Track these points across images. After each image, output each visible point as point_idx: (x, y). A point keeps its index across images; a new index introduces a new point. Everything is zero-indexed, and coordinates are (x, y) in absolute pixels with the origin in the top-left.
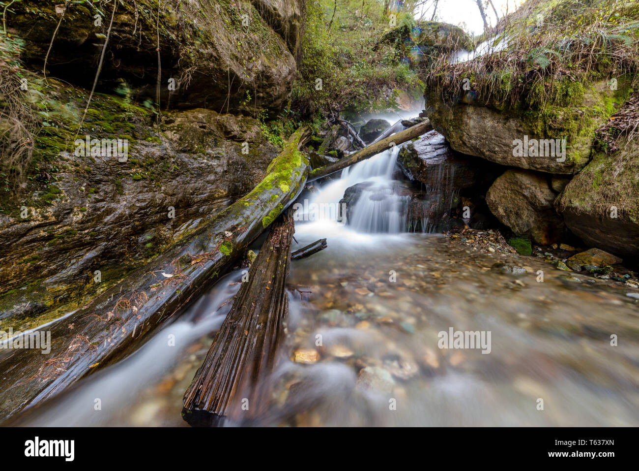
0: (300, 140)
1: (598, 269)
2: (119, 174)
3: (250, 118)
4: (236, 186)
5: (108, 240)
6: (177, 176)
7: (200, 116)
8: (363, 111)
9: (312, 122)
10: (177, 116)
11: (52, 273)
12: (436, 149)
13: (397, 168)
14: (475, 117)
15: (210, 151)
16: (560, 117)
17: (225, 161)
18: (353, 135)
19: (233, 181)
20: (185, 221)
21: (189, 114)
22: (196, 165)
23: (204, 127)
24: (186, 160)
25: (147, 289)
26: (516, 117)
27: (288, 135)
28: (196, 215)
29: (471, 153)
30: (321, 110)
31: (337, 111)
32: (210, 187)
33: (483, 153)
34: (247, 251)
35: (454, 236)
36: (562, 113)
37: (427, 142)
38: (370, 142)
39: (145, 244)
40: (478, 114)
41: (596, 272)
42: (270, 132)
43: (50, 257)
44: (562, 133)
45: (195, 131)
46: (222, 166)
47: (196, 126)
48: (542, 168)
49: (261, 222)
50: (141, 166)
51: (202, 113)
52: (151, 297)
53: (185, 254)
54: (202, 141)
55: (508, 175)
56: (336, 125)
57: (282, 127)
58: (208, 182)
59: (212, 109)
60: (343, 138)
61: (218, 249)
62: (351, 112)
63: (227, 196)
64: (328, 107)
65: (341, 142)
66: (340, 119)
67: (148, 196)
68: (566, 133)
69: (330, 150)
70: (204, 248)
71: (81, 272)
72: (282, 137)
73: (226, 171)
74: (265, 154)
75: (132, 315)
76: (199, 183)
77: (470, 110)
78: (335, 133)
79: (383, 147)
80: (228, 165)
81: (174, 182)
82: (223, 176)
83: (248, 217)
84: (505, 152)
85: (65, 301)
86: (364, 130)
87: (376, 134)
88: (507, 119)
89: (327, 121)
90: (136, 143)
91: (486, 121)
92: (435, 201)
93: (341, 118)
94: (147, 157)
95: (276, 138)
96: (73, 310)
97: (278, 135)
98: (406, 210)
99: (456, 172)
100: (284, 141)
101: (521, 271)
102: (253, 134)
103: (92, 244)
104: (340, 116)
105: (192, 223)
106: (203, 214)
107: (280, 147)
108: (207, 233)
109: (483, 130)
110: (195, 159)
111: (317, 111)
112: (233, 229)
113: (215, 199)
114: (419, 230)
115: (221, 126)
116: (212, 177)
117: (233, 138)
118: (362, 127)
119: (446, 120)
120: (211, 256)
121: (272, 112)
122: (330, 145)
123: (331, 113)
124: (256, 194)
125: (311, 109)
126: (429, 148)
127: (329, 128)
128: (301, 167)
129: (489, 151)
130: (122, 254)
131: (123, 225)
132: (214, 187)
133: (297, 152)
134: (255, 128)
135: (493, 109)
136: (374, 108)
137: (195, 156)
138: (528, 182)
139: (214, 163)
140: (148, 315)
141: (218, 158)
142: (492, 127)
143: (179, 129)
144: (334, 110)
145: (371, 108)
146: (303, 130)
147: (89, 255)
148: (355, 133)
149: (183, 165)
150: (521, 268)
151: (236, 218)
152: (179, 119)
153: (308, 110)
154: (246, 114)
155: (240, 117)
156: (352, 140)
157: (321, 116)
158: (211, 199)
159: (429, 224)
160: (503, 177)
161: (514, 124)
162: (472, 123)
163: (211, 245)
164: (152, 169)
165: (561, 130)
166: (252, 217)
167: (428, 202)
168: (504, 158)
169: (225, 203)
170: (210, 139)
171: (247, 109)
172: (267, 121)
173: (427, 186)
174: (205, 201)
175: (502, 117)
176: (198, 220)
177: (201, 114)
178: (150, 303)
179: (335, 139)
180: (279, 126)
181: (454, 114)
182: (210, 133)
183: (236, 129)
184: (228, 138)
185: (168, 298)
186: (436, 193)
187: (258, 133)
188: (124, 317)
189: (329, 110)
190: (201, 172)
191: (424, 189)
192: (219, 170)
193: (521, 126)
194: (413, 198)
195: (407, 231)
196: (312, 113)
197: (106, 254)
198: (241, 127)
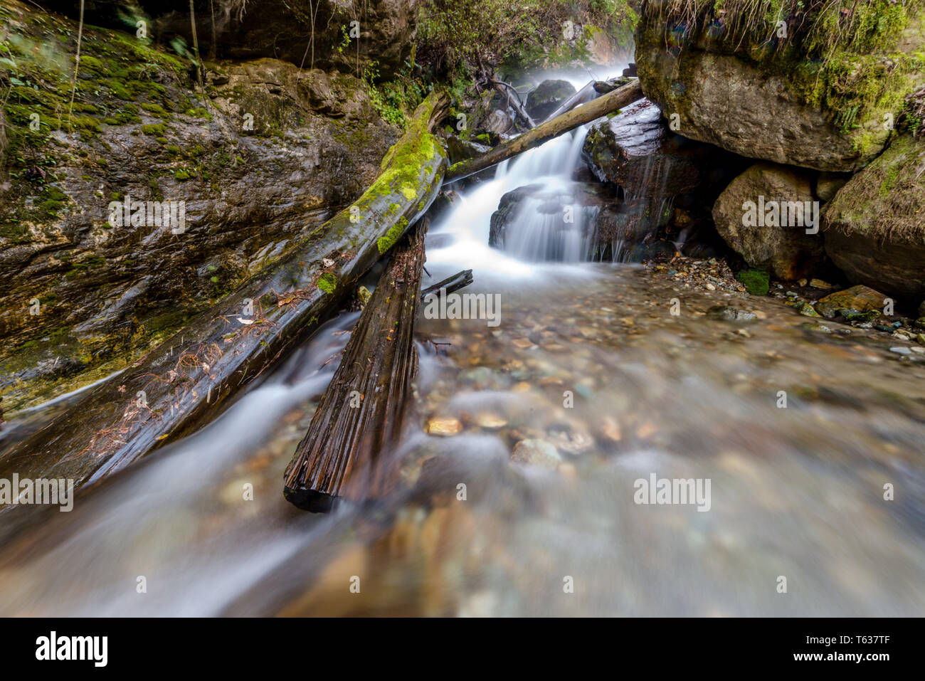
0: (432, 115)
1: (859, 314)
2: (152, 170)
3: (350, 77)
4: (335, 192)
5: (154, 272)
6: (244, 173)
7: (269, 71)
8: (533, 66)
9: (451, 84)
10: (231, 72)
11: (81, 318)
12: (645, 131)
13: (581, 162)
14: (713, 74)
15: (290, 133)
16: (854, 73)
17: (316, 151)
18: (515, 108)
19: (330, 183)
20: (263, 245)
21: (252, 68)
22: (271, 157)
23: (277, 92)
24: (255, 148)
25: (219, 340)
26: (780, 73)
27: (412, 106)
28: (278, 235)
29: (699, 138)
30: (465, 63)
31: (491, 66)
32: (296, 192)
33: (718, 137)
34: (358, 288)
35: (659, 267)
36: (858, 66)
37: (631, 119)
38: (541, 120)
39: (208, 277)
40: (720, 69)
41: (854, 318)
42: (384, 102)
43: (74, 296)
44: (850, 103)
45: (263, 98)
46: (312, 157)
47: (264, 89)
48: (807, 161)
49: (376, 245)
50: (186, 158)
51: (272, 67)
52: (226, 351)
53: (267, 291)
54: (276, 117)
55: (751, 173)
56: (489, 90)
57: (402, 93)
58: (292, 184)
59: (287, 60)
60: (500, 113)
61: (315, 284)
62: (513, 67)
63: (323, 206)
64: (476, 59)
65: (497, 119)
66: (495, 79)
67: (203, 205)
68: (857, 102)
69: (479, 133)
70: (294, 283)
71: (122, 317)
72: (403, 110)
73: (318, 167)
74: (377, 140)
75: (203, 375)
76: (279, 187)
77: (708, 62)
78: (487, 103)
79: (561, 127)
80: (321, 157)
81: (240, 184)
82: (314, 174)
83: (356, 238)
84: (754, 135)
85: (108, 356)
86: (533, 99)
87: (552, 106)
88: (765, 78)
89: (474, 83)
90: (172, 119)
91: (732, 80)
92: (636, 215)
93: (497, 78)
94: (192, 142)
95: (393, 113)
96: (120, 369)
97: (397, 107)
99: (673, 169)
100: (407, 117)
101: (749, 317)
102: (358, 105)
103: (130, 278)
104: (496, 75)
105: (274, 248)
106: (288, 234)
107: (401, 127)
108: (298, 260)
109: (724, 98)
110: (269, 146)
111: (458, 65)
112: (334, 255)
113: (304, 211)
114: (608, 257)
115: (305, 91)
116: (297, 176)
117: (326, 112)
118: (531, 94)
119: (666, 80)
120: (306, 294)
121: (386, 67)
122: (479, 125)
123: (481, 68)
124: (366, 202)
125: (449, 61)
126: (634, 130)
127: (477, 96)
128: (433, 160)
129: (728, 133)
130: (177, 293)
131: (171, 250)
132: (301, 191)
133: (428, 135)
134: (360, 96)
135: (746, 60)
136: (551, 60)
137: (268, 141)
138: (781, 185)
139: (299, 153)
140: (225, 375)
141: (303, 145)
142: (741, 93)
143: (237, 94)
144: (486, 63)
145: (546, 61)
146: (436, 98)
147: (130, 293)
148: (518, 104)
149: (250, 156)
150: (749, 312)
151: (339, 239)
152: (236, 78)
153: (444, 63)
154: (344, 69)
155: (335, 75)
156: (513, 117)
157: (465, 74)
158: (298, 210)
159: (623, 250)
160: (743, 177)
161: (775, 87)
162: (707, 85)
163: (304, 278)
164: (202, 163)
165: (851, 96)
166: (362, 238)
167: (625, 216)
168: (750, 145)
169: (321, 217)
170: (289, 113)
171: (345, 60)
172: (378, 83)
173: (626, 191)
174: (290, 214)
175: (759, 74)
176: (283, 243)
177: (271, 69)
178: (226, 359)
179: (486, 115)
180: (397, 92)
181: (681, 69)
182: (288, 103)
183: (328, 96)
184: (318, 112)
185: (250, 351)
186: (639, 203)
187: (364, 104)
188: (192, 377)
189: (478, 64)
190: (281, 168)
191: (621, 196)
192: (308, 164)
193: (786, 90)
194: (603, 210)
195: (589, 259)
196: (451, 69)
197: (153, 292)
198: (338, 92)
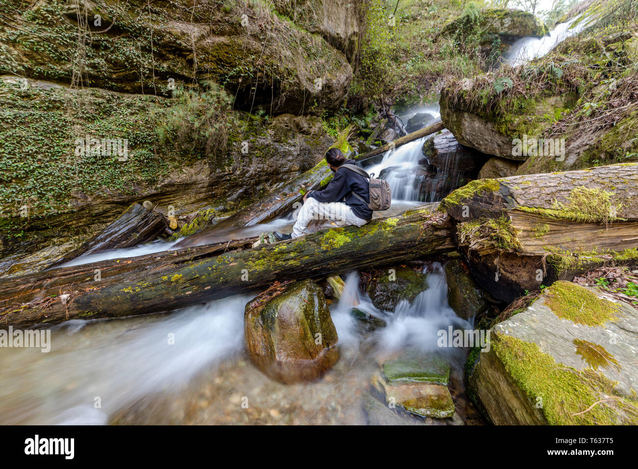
0: (349, 134)
3: (315, 117)
4: (304, 165)
5: (247, 185)
7: (286, 119)
8: (412, 105)
9: (365, 116)
10: (273, 120)
14: (468, 119)
15: (290, 141)
17: (299, 148)
19: (304, 161)
21: (280, 118)
22: (282, 150)
23: (287, 126)
24: (278, 147)
26: (491, 121)
27: (342, 128)
28: (281, 179)
29: (468, 145)
30: (374, 105)
31: (389, 105)
32: (289, 164)
33: (474, 145)
36: (518, 120)
40: (470, 118)
42: (329, 127)
44: (515, 133)
45: (282, 128)
46: (297, 151)
47: (283, 125)
49: (320, 183)
50: (259, 150)
51: (286, 117)
54: (286, 135)
55: (491, 161)
57: (338, 122)
58: (288, 161)
59: (291, 114)
60: (391, 130)
62: (401, 106)
63: (298, 170)
65: (389, 133)
66: (390, 112)
69: (376, 141)
70: (292, 190)
72: (337, 130)
73: (299, 155)
74: (324, 143)
76: (284, 161)
77: (466, 115)
80: (301, 150)
82: (297, 157)
86: (411, 123)
88: (486, 122)
89: (378, 115)
91: (475, 123)
92: (442, 180)
95: (333, 131)
97: (335, 128)
98: (419, 186)
99: (460, 160)
100: (338, 133)
102: (317, 129)
105: (279, 185)
107: (336, 138)
108: (293, 184)
109: (473, 129)
110: (282, 146)
112: (305, 184)
113: (292, 171)
114: (428, 200)
115: (297, 125)
116: (290, 158)
117: (304, 132)
120: (296, 194)
121: (331, 112)
124: (318, 168)
127: (379, 121)
128: (347, 153)
129: (477, 144)
132: (291, 164)
133: (346, 143)
134: (318, 125)
135: (480, 117)
137: (282, 144)
138: (502, 166)
139: (292, 149)
141: (294, 146)
142: (479, 128)
143: (274, 128)
145: (421, 102)
146: (351, 127)
149: (276, 150)
151: (307, 179)
152: (275, 122)
153: (361, 106)
154: (312, 114)
155: (308, 117)
156: (398, 132)
157: (373, 110)
158: (289, 171)
159: (436, 196)
160: (488, 163)
161: (490, 126)
162: (467, 124)
163: (295, 189)
164: (263, 151)
166: (315, 180)
167: (437, 180)
169: (297, 174)
170: (290, 134)
171: (314, 111)
172: (327, 119)
174: (286, 172)
175: (484, 121)
176: (282, 184)
177: (286, 118)
179: (383, 131)
180: (335, 122)
181: (456, 117)
182: (290, 130)
183: (305, 126)
184: (300, 133)
186: (444, 174)
187: (320, 128)
190: (285, 154)
191: (436, 171)
192: (295, 153)
193: (494, 127)
194: (427, 176)
196: (365, 108)
197: (246, 192)
198: (309, 124)
